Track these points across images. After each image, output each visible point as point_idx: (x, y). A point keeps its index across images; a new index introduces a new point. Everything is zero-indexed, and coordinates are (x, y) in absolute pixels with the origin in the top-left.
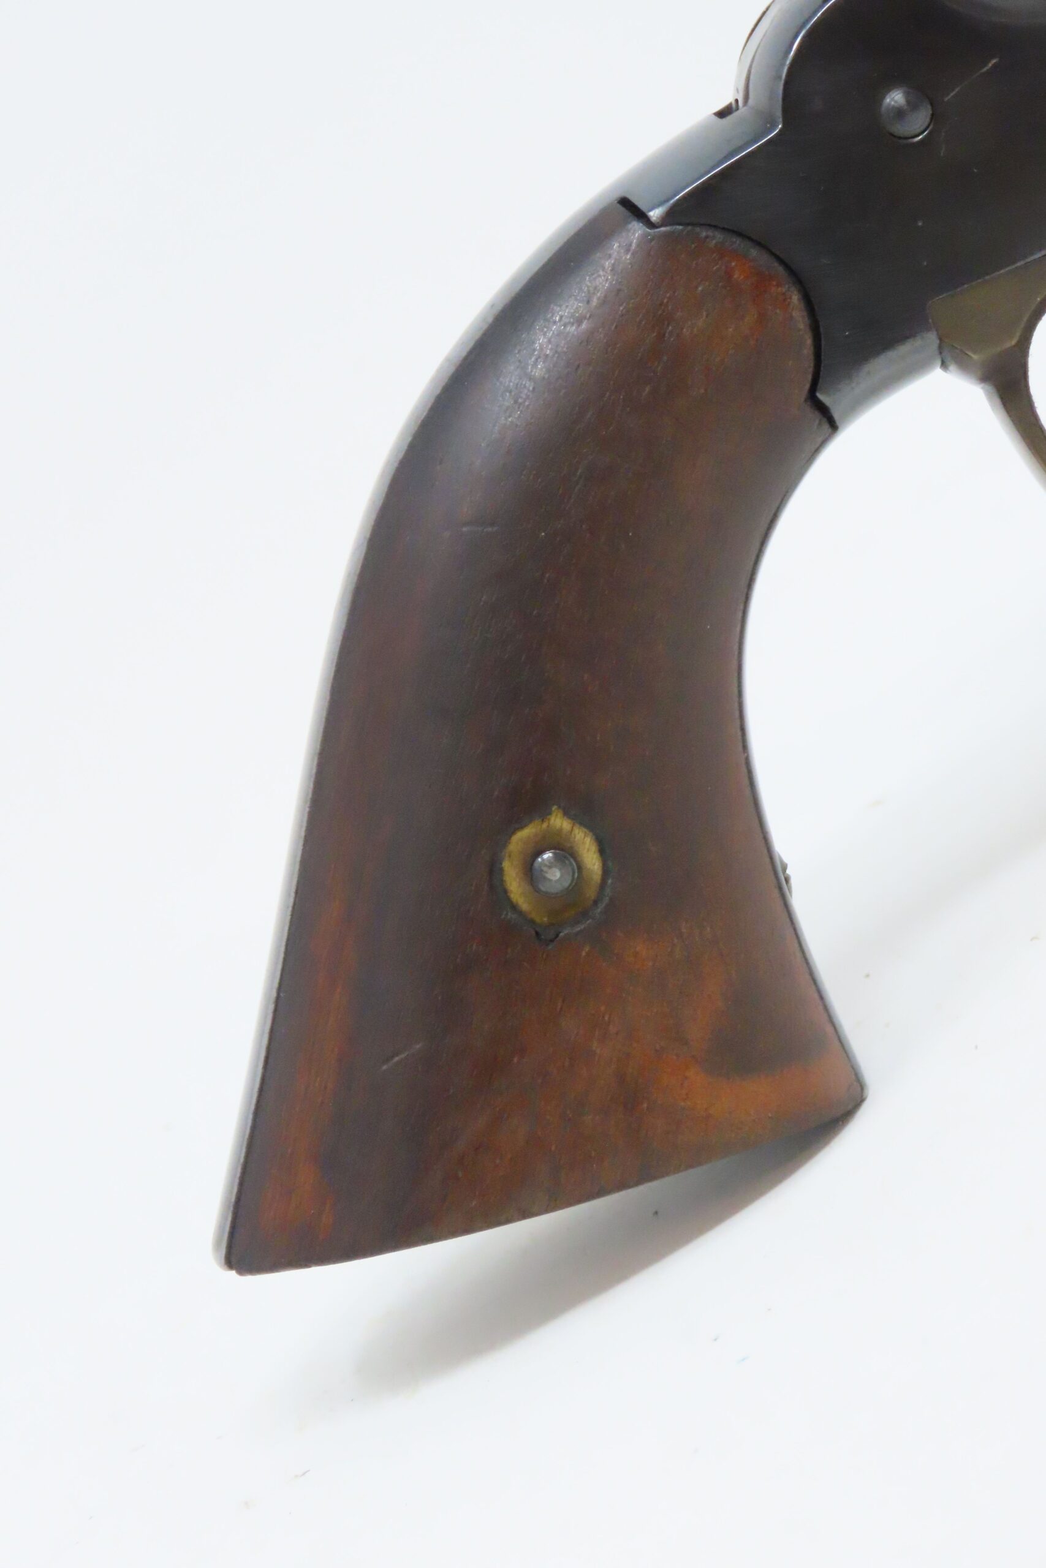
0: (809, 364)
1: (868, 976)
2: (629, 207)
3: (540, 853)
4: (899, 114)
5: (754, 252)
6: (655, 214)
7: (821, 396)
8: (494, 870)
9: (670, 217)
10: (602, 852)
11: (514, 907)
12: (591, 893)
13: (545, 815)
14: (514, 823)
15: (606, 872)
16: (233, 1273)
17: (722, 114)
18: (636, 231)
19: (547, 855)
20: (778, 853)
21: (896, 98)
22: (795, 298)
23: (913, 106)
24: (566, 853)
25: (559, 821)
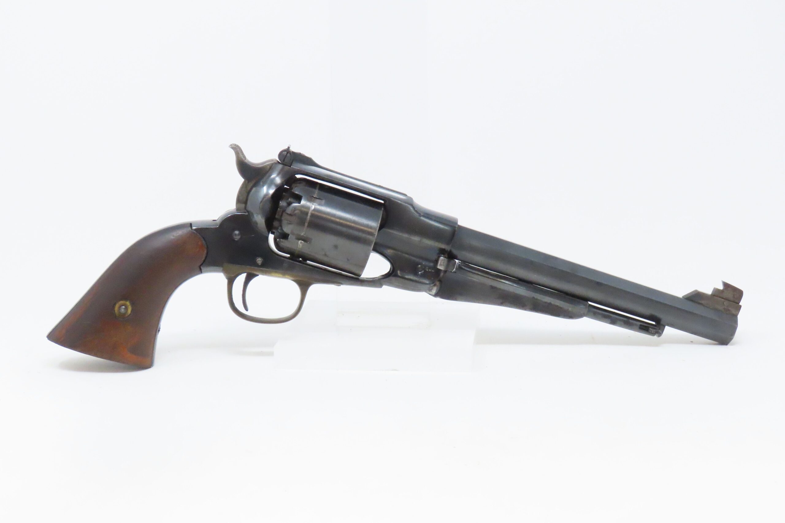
0: (202, 262)
1: (169, 352)
2: (191, 225)
3: (123, 306)
4: (236, 235)
5: (204, 242)
6: (194, 228)
7: (202, 267)
8: (115, 304)
9: (195, 230)
10: (131, 311)
11: (114, 311)
12: (127, 315)
13: (127, 301)
14: (121, 300)
15: (130, 314)
16: (47, 338)
17: (214, 220)
18: (190, 229)
19: (124, 307)
20: (160, 327)
21: (237, 232)
22: (205, 252)
23: (238, 235)
24: (126, 308)
25: (128, 303)
